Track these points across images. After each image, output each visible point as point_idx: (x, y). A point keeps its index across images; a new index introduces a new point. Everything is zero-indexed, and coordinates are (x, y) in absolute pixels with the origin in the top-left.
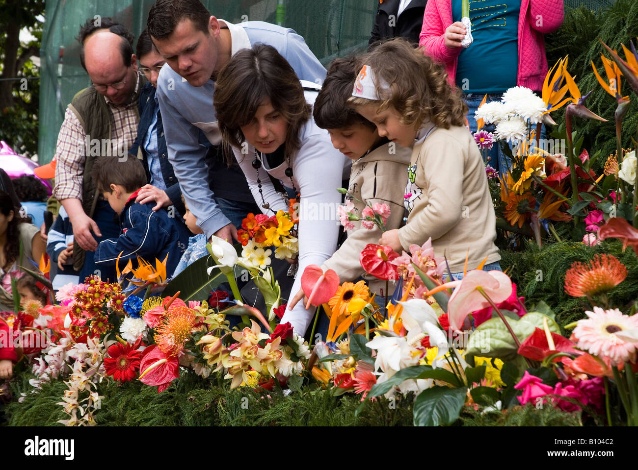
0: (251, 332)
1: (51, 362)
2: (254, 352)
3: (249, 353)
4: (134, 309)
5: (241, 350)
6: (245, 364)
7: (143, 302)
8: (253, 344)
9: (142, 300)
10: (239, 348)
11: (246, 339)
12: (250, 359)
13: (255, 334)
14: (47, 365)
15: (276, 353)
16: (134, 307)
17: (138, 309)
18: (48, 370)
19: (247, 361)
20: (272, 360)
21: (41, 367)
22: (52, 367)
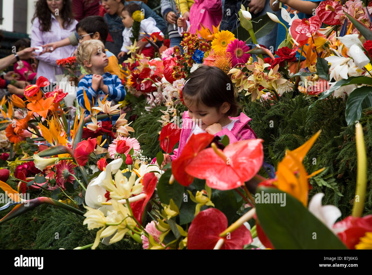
0: (259, 64)
1: (157, 96)
2: (262, 76)
3: (259, 77)
4: (198, 58)
5: (254, 76)
6: (257, 85)
7: (204, 53)
8: (260, 71)
9: (203, 52)
10: (253, 75)
11: (256, 69)
12: (260, 81)
13: (261, 65)
14: (155, 98)
15: (277, 75)
16: (198, 57)
17: (201, 58)
18: (155, 101)
19: (258, 82)
20: (275, 80)
21: (151, 100)
22: (158, 99)
